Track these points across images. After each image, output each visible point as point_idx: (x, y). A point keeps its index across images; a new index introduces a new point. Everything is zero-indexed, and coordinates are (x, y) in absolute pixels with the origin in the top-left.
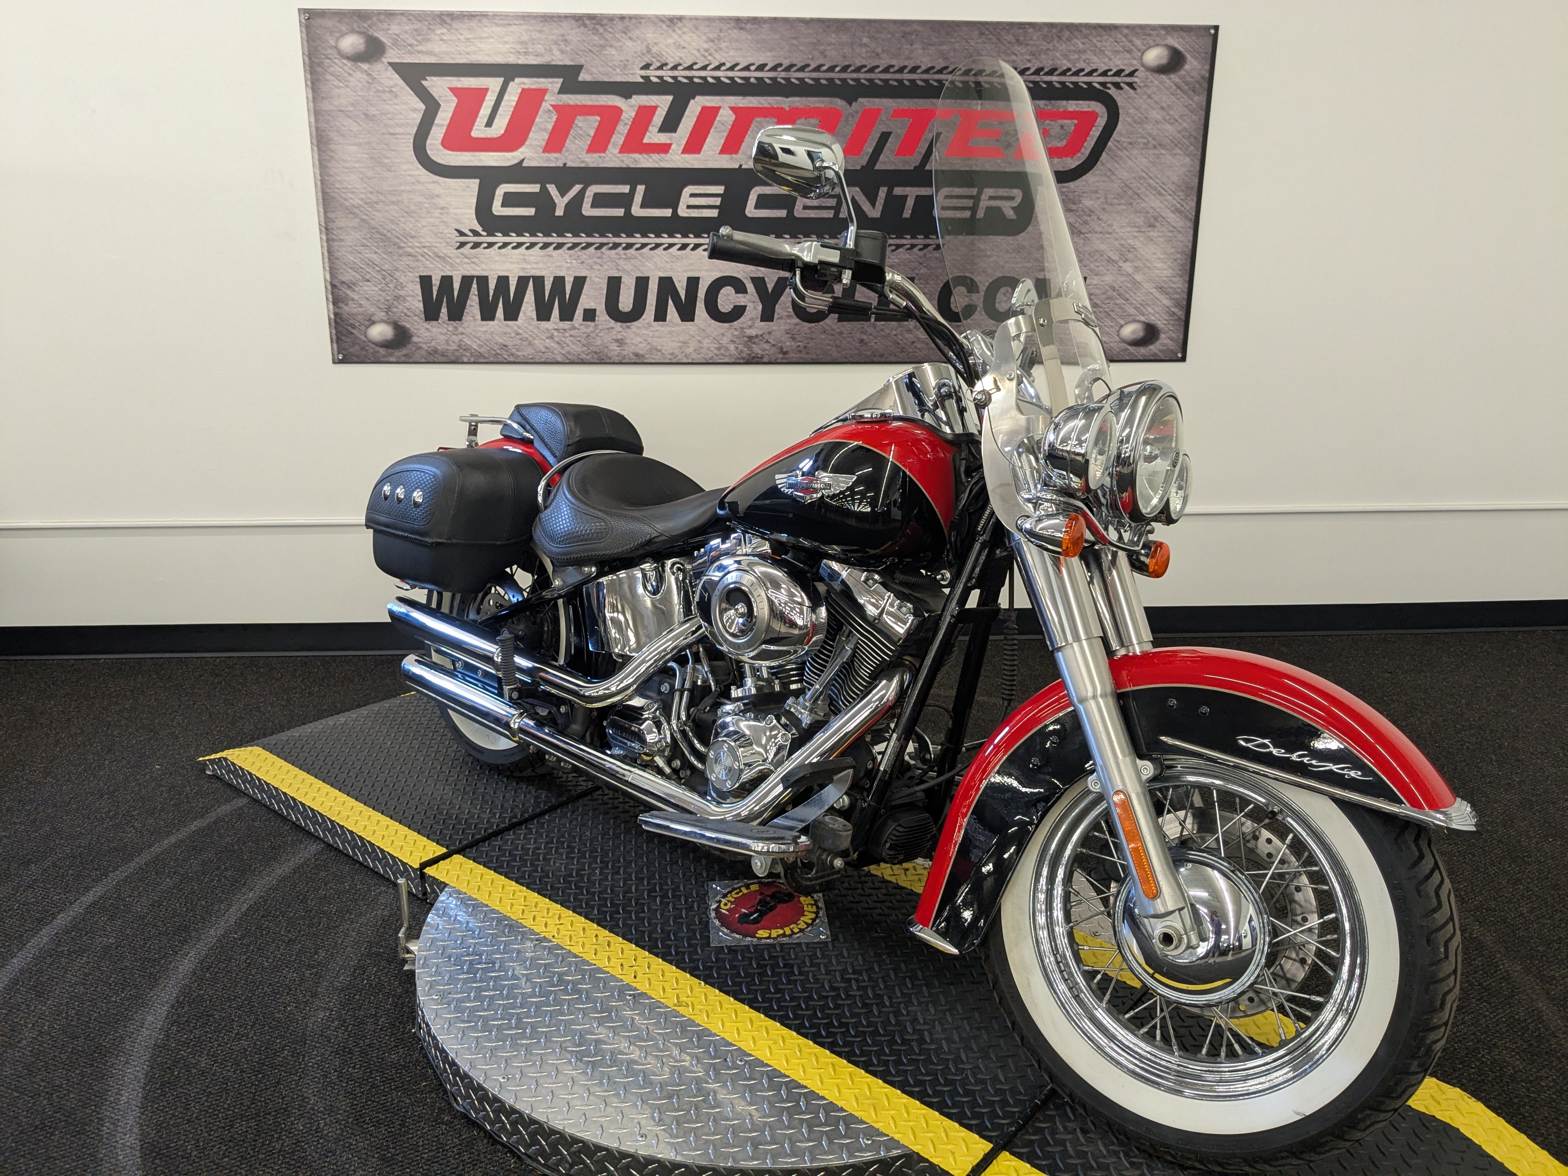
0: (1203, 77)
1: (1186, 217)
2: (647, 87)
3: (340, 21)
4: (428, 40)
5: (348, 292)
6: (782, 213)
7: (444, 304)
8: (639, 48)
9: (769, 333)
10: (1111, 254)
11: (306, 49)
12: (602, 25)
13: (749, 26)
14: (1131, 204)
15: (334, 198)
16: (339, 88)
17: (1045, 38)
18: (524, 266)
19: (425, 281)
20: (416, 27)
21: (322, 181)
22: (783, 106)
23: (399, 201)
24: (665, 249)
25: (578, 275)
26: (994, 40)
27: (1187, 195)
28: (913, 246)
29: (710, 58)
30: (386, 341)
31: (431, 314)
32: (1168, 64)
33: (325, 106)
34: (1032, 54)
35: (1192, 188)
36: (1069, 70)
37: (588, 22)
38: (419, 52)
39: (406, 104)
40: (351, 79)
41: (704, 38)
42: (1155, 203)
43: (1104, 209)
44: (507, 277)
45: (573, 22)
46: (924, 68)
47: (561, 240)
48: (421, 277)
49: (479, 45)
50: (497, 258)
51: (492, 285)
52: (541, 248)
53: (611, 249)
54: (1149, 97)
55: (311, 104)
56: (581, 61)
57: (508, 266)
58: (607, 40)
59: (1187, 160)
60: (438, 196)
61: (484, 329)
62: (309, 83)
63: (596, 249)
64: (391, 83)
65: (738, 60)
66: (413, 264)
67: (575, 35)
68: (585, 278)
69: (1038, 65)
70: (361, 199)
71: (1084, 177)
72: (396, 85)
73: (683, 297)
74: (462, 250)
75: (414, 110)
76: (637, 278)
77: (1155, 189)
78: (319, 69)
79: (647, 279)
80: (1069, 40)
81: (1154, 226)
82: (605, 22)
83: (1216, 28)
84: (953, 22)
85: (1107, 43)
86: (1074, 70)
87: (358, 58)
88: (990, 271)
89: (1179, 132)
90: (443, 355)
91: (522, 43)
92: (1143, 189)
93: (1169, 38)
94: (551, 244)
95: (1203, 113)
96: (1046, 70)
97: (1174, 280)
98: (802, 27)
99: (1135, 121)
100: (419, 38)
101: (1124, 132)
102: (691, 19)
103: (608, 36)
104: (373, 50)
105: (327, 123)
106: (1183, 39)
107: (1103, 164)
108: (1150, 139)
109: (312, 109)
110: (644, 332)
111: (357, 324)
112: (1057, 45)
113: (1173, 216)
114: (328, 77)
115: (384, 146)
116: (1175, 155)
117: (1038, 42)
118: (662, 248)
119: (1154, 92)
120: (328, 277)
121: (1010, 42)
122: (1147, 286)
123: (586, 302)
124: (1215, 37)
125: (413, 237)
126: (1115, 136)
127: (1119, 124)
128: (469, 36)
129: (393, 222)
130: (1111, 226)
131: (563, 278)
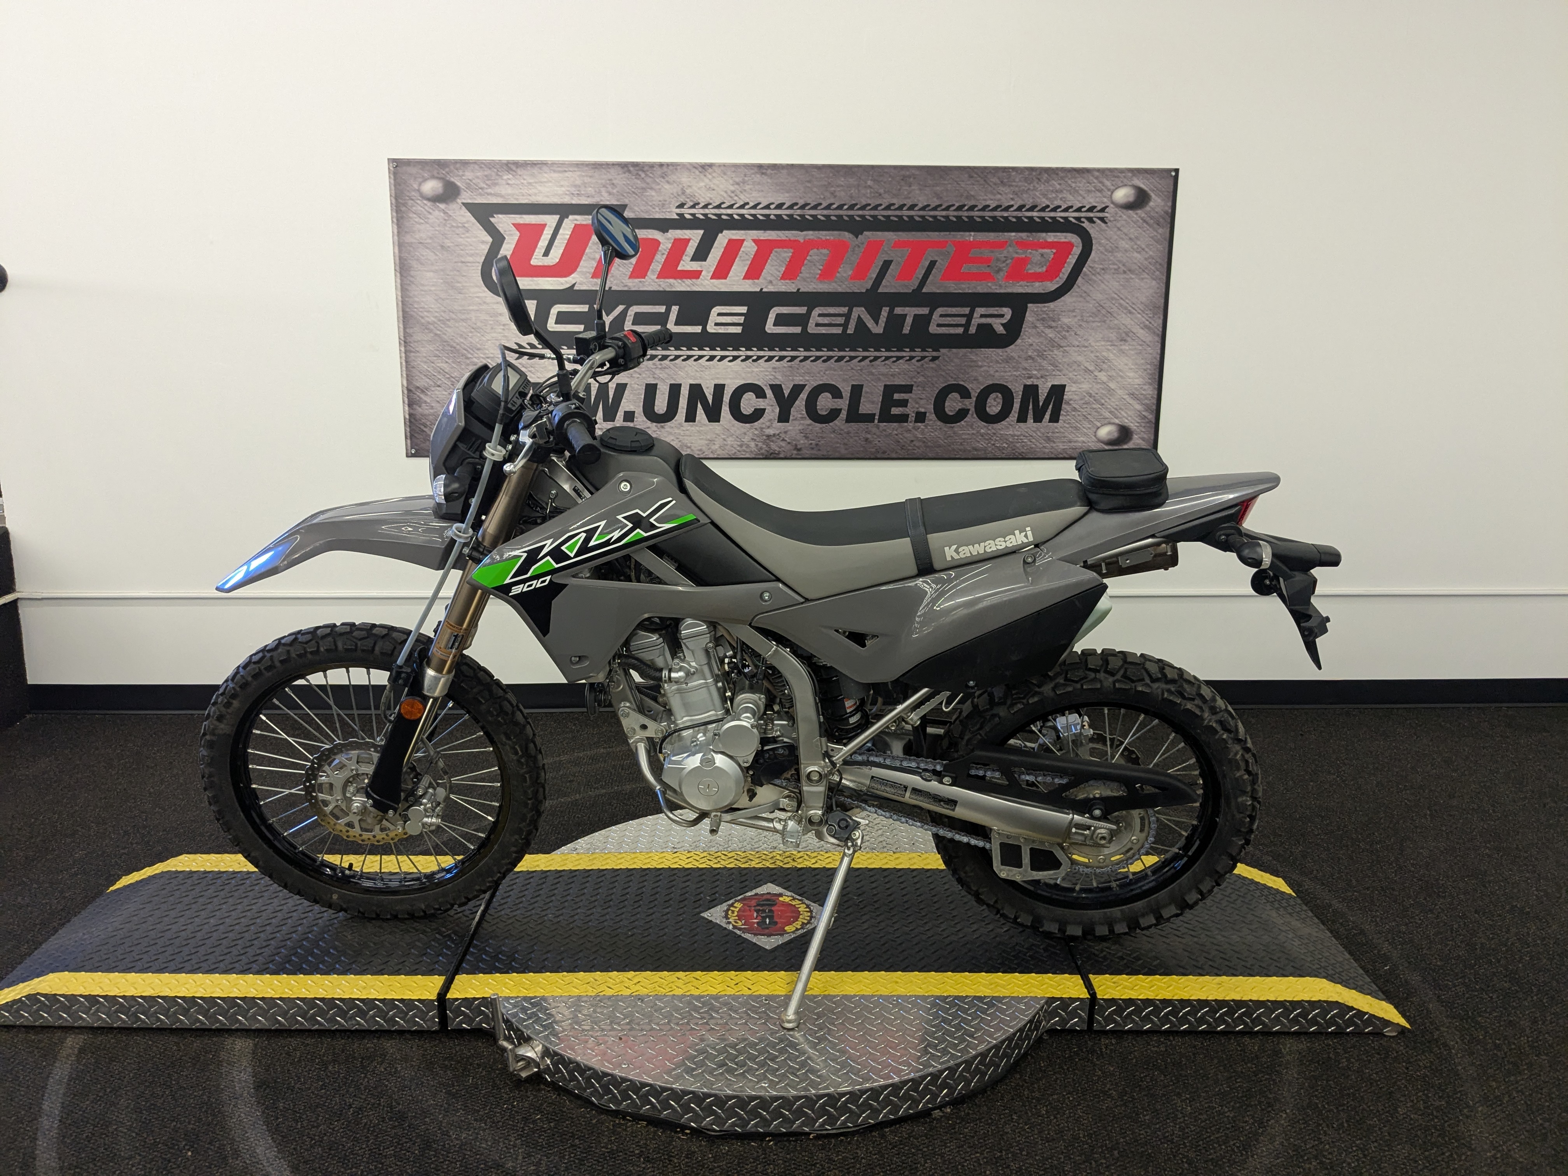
0: (1166, 213)
1: (1154, 333)
2: (681, 223)
3: (422, 169)
4: (496, 184)
5: (422, 396)
6: (798, 330)
8: (675, 191)
9: (786, 432)
10: (1087, 365)
11: (393, 192)
12: (643, 171)
13: (769, 171)
14: (1104, 322)
15: (412, 316)
16: (420, 224)
17: (1026, 180)
20: (486, 173)
21: (403, 302)
23: (467, 319)
24: (695, 360)
25: (619, 382)
26: (982, 182)
27: (1154, 314)
28: (911, 358)
29: (736, 198)
32: (1135, 201)
33: (408, 239)
34: (1016, 194)
35: (1158, 308)
36: (1048, 206)
37: (631, 169)
38: (488, 194)
39: (476, 237)
40: (430, 216)
41: (731, 182)
42: (1125, 320)
43: (1080, 326)
45: (619, 168)
46: (920, 205)
49: (540, 188)
54: (1119, 229)
55: (396, 238)
56: (626, 201)
58: (648, 184)
62: (395, 220)
64: (464, 220)
65: (759, 200)
67: (620, 179)
68: (626, 384)
69: (1020, 202)
70: (435, 317)
71: (1063, 298)
72: (468, 222)
73: (710, 401)
75: (483, 242)
76: (671, 385)
77: (1126, 308)
78: (403, 209)
79: (679, 386)
80: (1047, 181)
81: (1126, 341)
82: (646, 168)
83: (1177, 171)
84: (946, 167)
85: (1081, 184)
86: (1052, 207)
87: (437, 199)
88: (981, 379)
89: (1146, 259)
91: (575, 186)
92: (1115, 309)
93: (1135, 179)
95: (1166, 243)
96: (1027, 207)
97: (1146, 387)
98: (815, 173)
99: (1106, 250)
100: (489, 182)
101: (1097, 259)
102: (720, 166)
103: (648, 180)
104: (450, 193)
105: (409, 254)
106: (1148, 180)
107: (1079, 287)
108: (1120, 265)
109: (397, 243)
110: (677, 431)
111: (428, 423)
112: (1037, 186)
113: (1142, 331)
114: (411, 215)
115: (457, 273)
116: (1143, 279)
117: (1020, 184)
118: (693, 359)
119: (1123, 226)
120: (405, 384)
121: (995, 184)
122: (1120, 392)
123: (626, 405)
124: (1176, 178)
125: (479, 349)
126: (1089, 262)
127: (1093, 252)
128: (531, 181)
129: (462, 336)
130: (1086, 340)
131: (607, 384)
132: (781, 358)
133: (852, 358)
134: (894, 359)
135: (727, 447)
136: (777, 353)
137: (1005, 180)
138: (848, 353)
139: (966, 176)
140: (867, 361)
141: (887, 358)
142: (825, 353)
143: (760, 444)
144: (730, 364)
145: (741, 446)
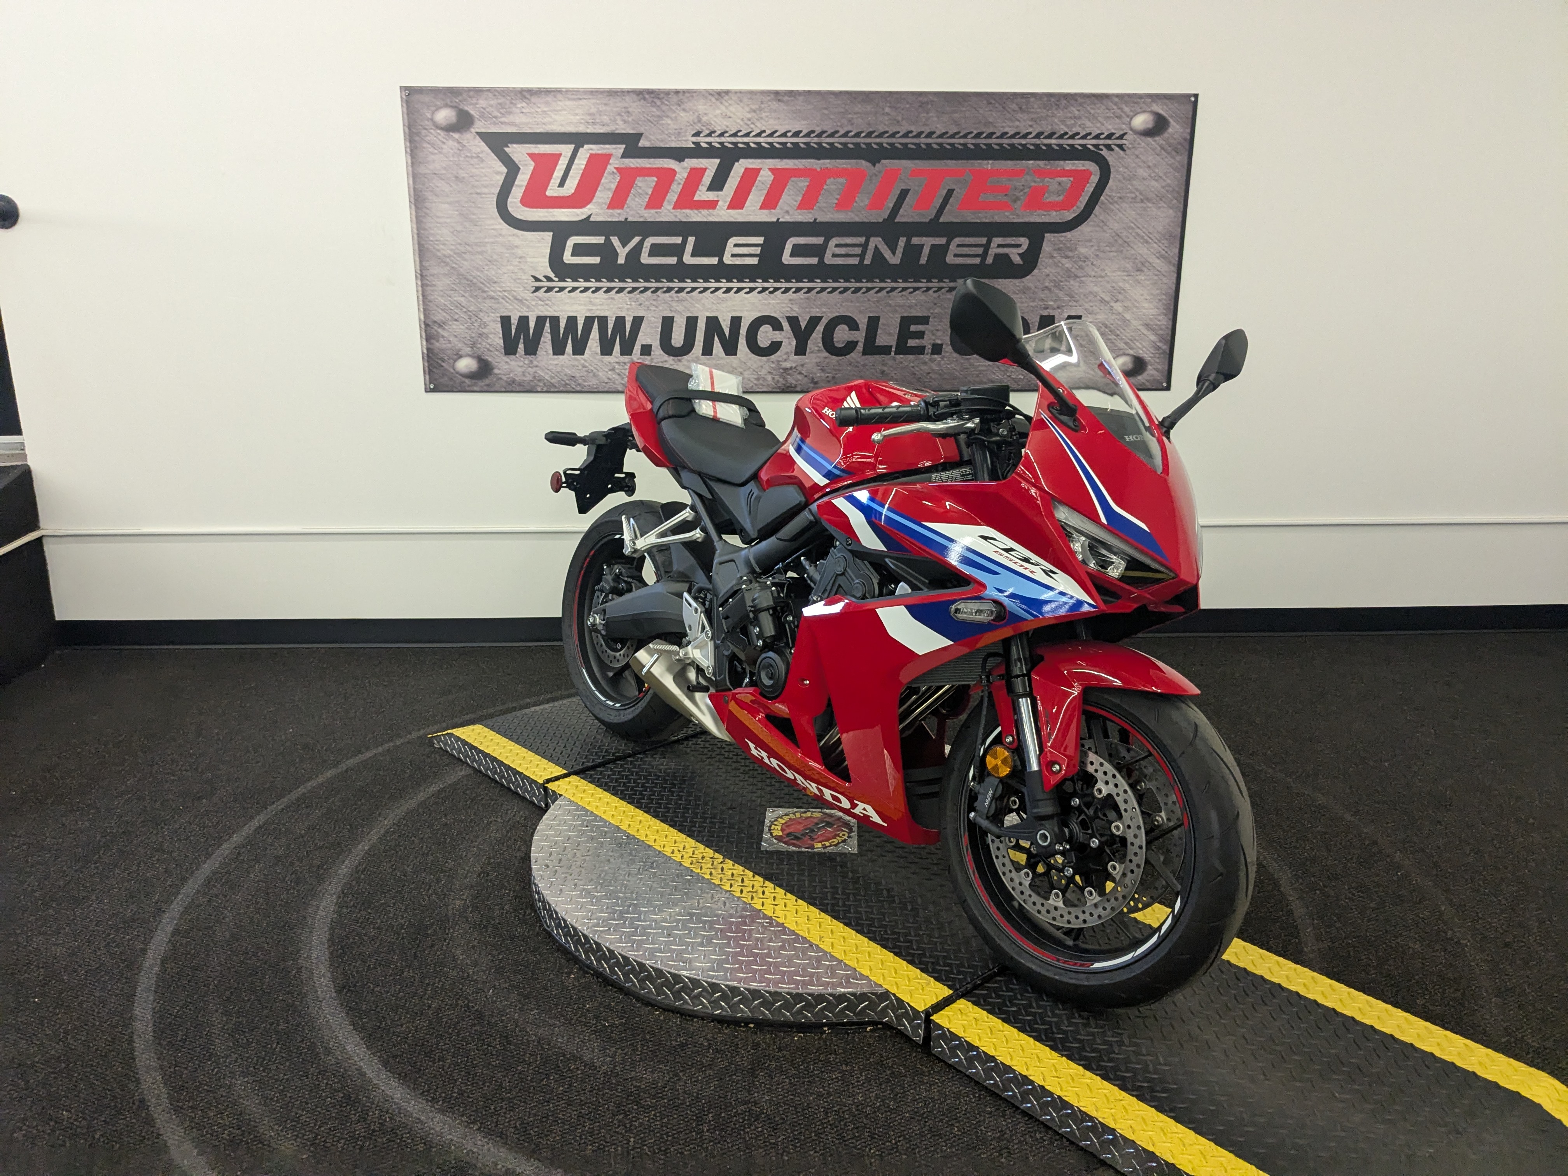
0: (1185, 139)
1: (1170, 262)
2: (697, 152)
3: (435, 97)
4: (510, 113)
5: (440, 330)
6: (814, 261)
7: (522, 341)
8: (691, 118)
9: (802, 365)
10: (1103, 295)
11: (406, 121)
12: (659, 98)
13: (786, 98)
14: (1121, 251)
15: (428, 249)
16: (434, 154)
17: (1044, 106)
18: (590, 307)
19: (505, 321)
20: (500, 101)
21: (418, 234)
22: (815, 167)
23: (483, 251)
24: (712, 292)
25: (636, 315)
26: (1000, 108)
27: (1171, 243)
28: (928, 289)
29: (752, 126)
30: (471, 372)
31: (510, 349)
32: (1154, 128)
33: (422, 169)
34: (1034, 120)
35: (1174, 237)
36: (1066, 133)
37: (647, 96)
38: (502, 123)
39: (491, 168)
40: (444, 146)
41: (747, 109)
42: (1142, 250)
44: (576, 317)
45: (634, 96)
46: (938, 133)
47: (622, 285)
48: (501, 317)
49: (553, 116)
50: (568, 301)
51: (563, 324)
52: (605, 292)
53: (665, 292)
54: (1137, 156)
55: (410, 168)
56: (641, 130)
57: (576, 307)
58: (664, 111)
60: (516, 247)
61: (555, 362)
62: (408, 150)
63: (652, 292)
64: (479, 150)
65: (776, 128)
66: (496, 306)
67: (636, 107)
68: (643, 317)
69: (1038, 129)
70: (451, 250)
71: (1080, 228)
72: (482, 152)
73: (727, 334)
74: (537, 294)
75: (498, 173)
76: (688, 318)
77: (1142, 237)
78: (417, 138)
79: (696, 318)
80: (1066, 107)
81: (1142, 271)
82: (662, 95)
83: (1196, 96)
84: (964, 93)
85: (1100, 110)
86: (1070, 133)
87: (450, 128)
89: (1163, 187)
90: (520, 385)
91: (590, 114)
92: (1132, 238)
93: (1155, 105)
94: (614, 288)
95: (1184, 171)
96: (1046, 134)
97: (1161, 318)
98: (832, 99)
99: (1124, 178)
100: (503, 111)
101: (1115, 188)
102: (736, 92)
104: (463, 122)
105: (424, 185)
106: (1167, 106)
107: (1096, 216)
108: (1138, 194)
109: (410, 172)
111: (446, 358)
112: (1056, 112)
113: (1158, 261)
114: (426, 145)
115: (473, 205)
116: (1160, 208)
117: (1038, 110)
118: (709, 291)
119: (1141, 153)
120: (422, 317)
121: (1014, 111)
122: (1135, 323)
123: (643, 338)
124: (1195, 104)
125: (495, 282)
126: (1107, 191)
127: (1111, 181)
128: (545, 109)
129: (478, 269)
130: (1103, 270)
131: (624, 317)
132: (798, 290)
133: (869, 289)
134: (911, 290)
136: (794, 285)
137: (1025, 107)
138: (865, 284)
139: (985, 102)
140: (884, 292)
141: (904, 289)
142: (842, 284)
143: (777, 378)
144: (747, 296)
145: (758, 379)
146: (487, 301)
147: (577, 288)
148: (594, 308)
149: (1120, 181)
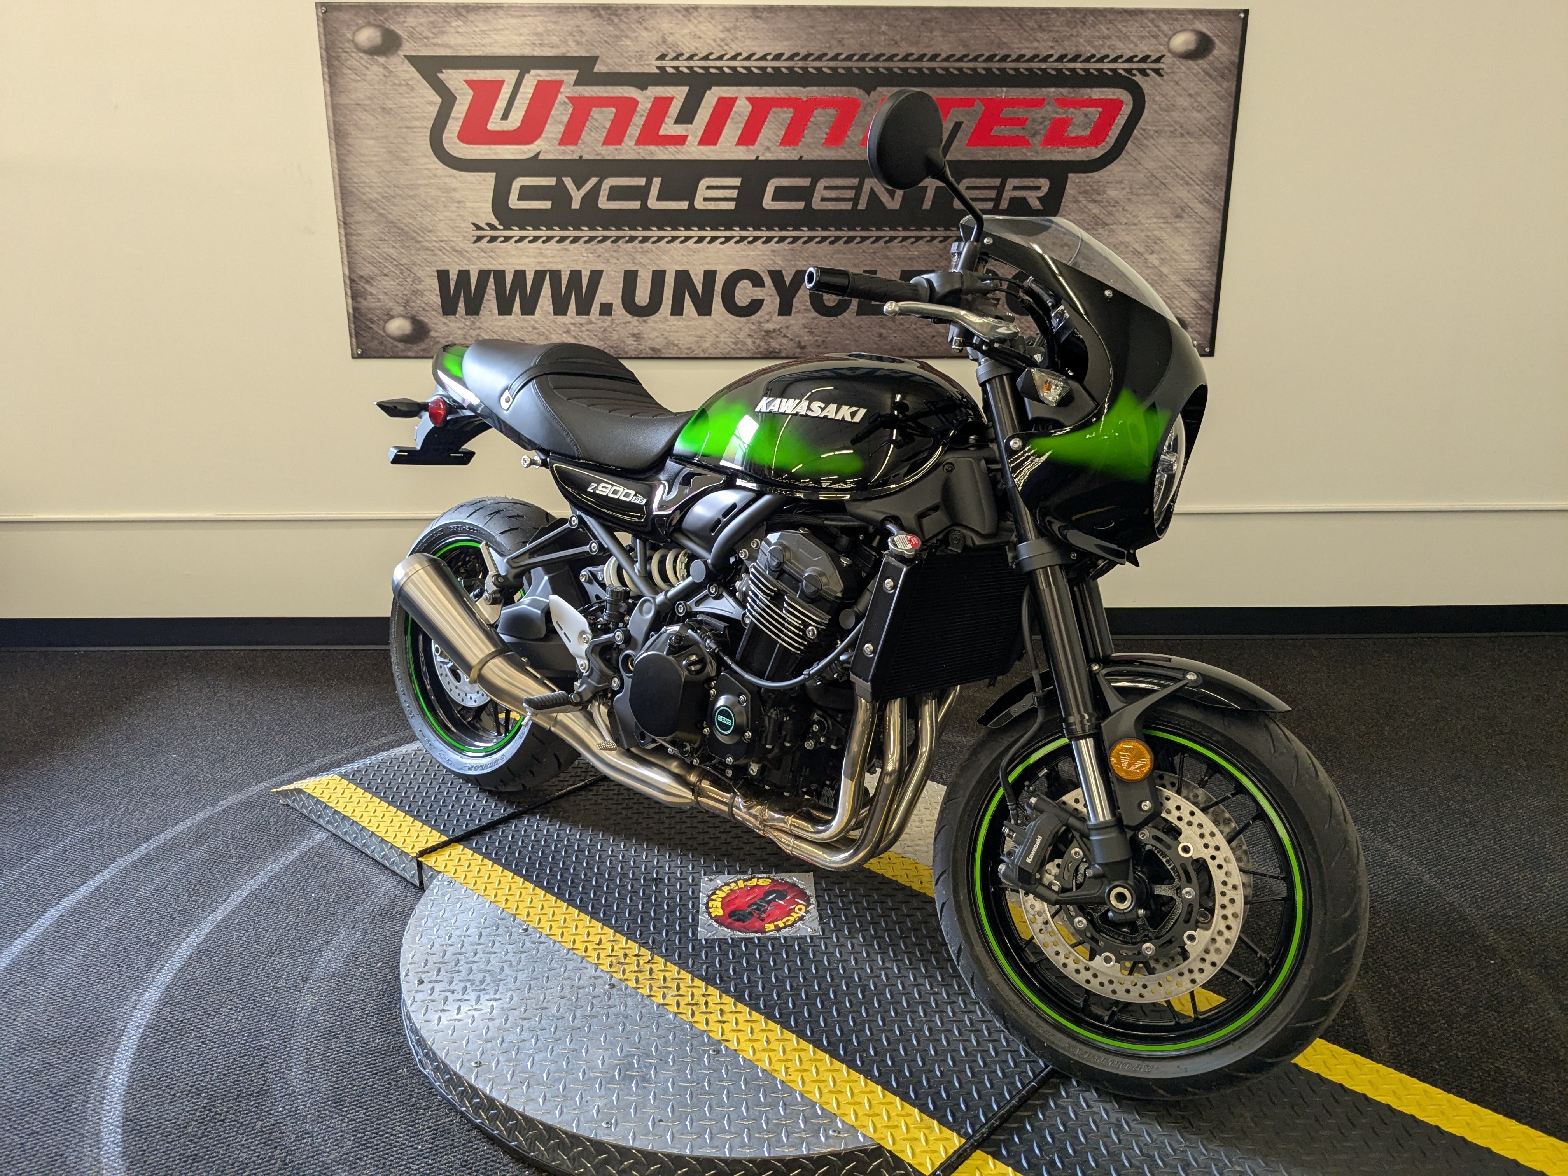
0: (1232, 63)
1: (1215, 207)
2: (662, 78)
3: (356, 15)
4: (444, 33)
5: (367, 287)
6: (800, 205)
7: (462, 299)
8: (654, 39)
9: (787, 327)
10: (1136, 246)
11: (323, 43)
12: (617, 15)
13: (765, 15)
14: (1158, 195)
15: (352, 192)
16: (356, 81)
17: (1068, 23)
18: (541, 259)
19: (443, 275)
20: (431, 19)
21: (340, 175)
22: (799, 96)
23: (416, 195)
24: (682, 242)
25: (594, 268)
26: (1016, 26)
27: (1216, 185)
28: (933, 238)
29: (726, 48)
30: (404, 335)
32: (1196, 49)
33: (343, 100)
34: (1055, 40)
35: (1220, 177)
36: (1093, 56)
37: (603, 12)
38: (435, 45)
39: (423, 97)
40: (368, 72)
41: (720, 28)
42: (1182, 193)
44: (524, 271)
45: (588, 13)
46: (944, 55)
47: (577, 233)
48: (438, 271)
49: (495, 37)
50: (514, 252)
51: (509, 279)
52: (558, 242)
53: (627, 242)
54: (1177, 83)
55: (329, 98)
56: (597, 52)
57: (524, 260)
58: (622, 31)
59: (1216, 148)
60: (454, 190)
61: (502, 323)
62: (327, 77)
63: (612, 242)
64: (408, 76)
65: (754, 49)
66: (431, 259)
67: (590, 25)
68: (602, 271)
69: (1061, 51)
70: (378, 193)
71: (1109, 167)
72: (412, 79)
73: (700, 291)
74: (479, 244)
75: (431, 103)
76: (654, 272)
77: (1182, 178)
78: (336, 63)
79: (663, 273)
80: (1094, 25)
81: (1181, 217)
82: (620, 12)
83: (1246, 12)
84: (974, 8)
85: (1132, 28)
86: (1098, 56)
87: (374, 51)
89: (1208, 120)
91: (537, 34)
92: (1170, 179)
93: (1197, 22)
94: (567, 237)
95: (1232, 100)
96: (1070, 57)
97: (1204, 272)
98: (819, 16)
99: (1161, 109)
100: (434, 30)
101: (1150, 120)
102: (707, 8)
103: (623, 26)
104: (389, 44)
105: (345, 117)
106: (1212, 23)
107: (1128, 153)
108: (1177, 127)
109: (329, 103)
110: (661, 326)
111: (376, 319)
112: (1081, 31)
113: (1201, 206)
114: (346, 71)
115: (401, 140)
116: (1203, 143)
117: (1061, 29)
118: (679, 241)
119: (1181, 79)
120: (347, 272)
121: (1032, 29)
122: (1173, 278)
123: (602, 295)
124: (1245, 21)
125: (430, 231)
126: (1141, 124)
127: (1146, 111)
128: (485, 28)
129: (410, 216)
130: (1136, 216)
131: (580, 271)
132: (782, 240)
133: (864, 239)
134: (913, 240)
135: (721, 345)
136: (776, 233)
137: (1044, 24)
138: (859, 233)
139: (998, 18)
140: (881, 242)
141: (905, 239)
142: (832, 233)
143: (758, 341)
144: (722, 246)
145: (736, 343)
146: (422, 253)
147: (525, 237)
148: (545, 260)
149: (1156, 112)
